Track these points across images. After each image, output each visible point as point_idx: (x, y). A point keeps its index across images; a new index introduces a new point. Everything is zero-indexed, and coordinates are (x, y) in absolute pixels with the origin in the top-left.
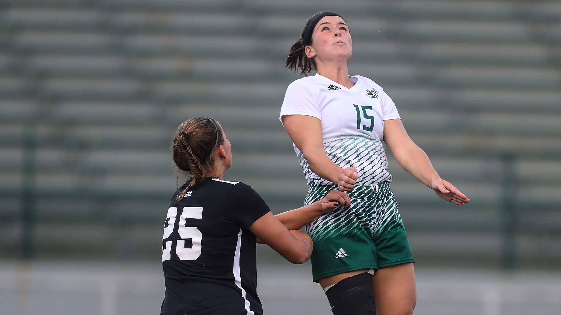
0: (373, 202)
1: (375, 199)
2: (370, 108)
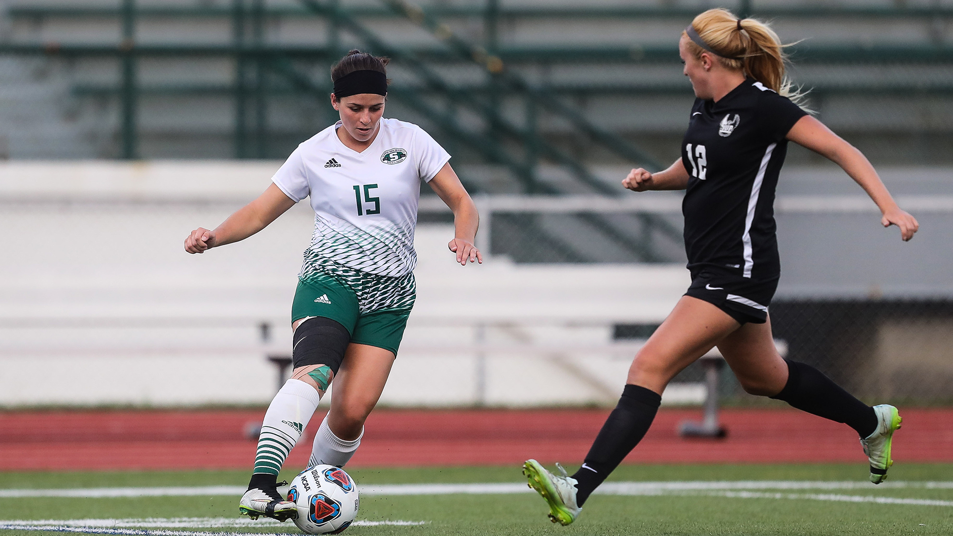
0: (370, 282)
1: (374, 281)
2: (375, 186)
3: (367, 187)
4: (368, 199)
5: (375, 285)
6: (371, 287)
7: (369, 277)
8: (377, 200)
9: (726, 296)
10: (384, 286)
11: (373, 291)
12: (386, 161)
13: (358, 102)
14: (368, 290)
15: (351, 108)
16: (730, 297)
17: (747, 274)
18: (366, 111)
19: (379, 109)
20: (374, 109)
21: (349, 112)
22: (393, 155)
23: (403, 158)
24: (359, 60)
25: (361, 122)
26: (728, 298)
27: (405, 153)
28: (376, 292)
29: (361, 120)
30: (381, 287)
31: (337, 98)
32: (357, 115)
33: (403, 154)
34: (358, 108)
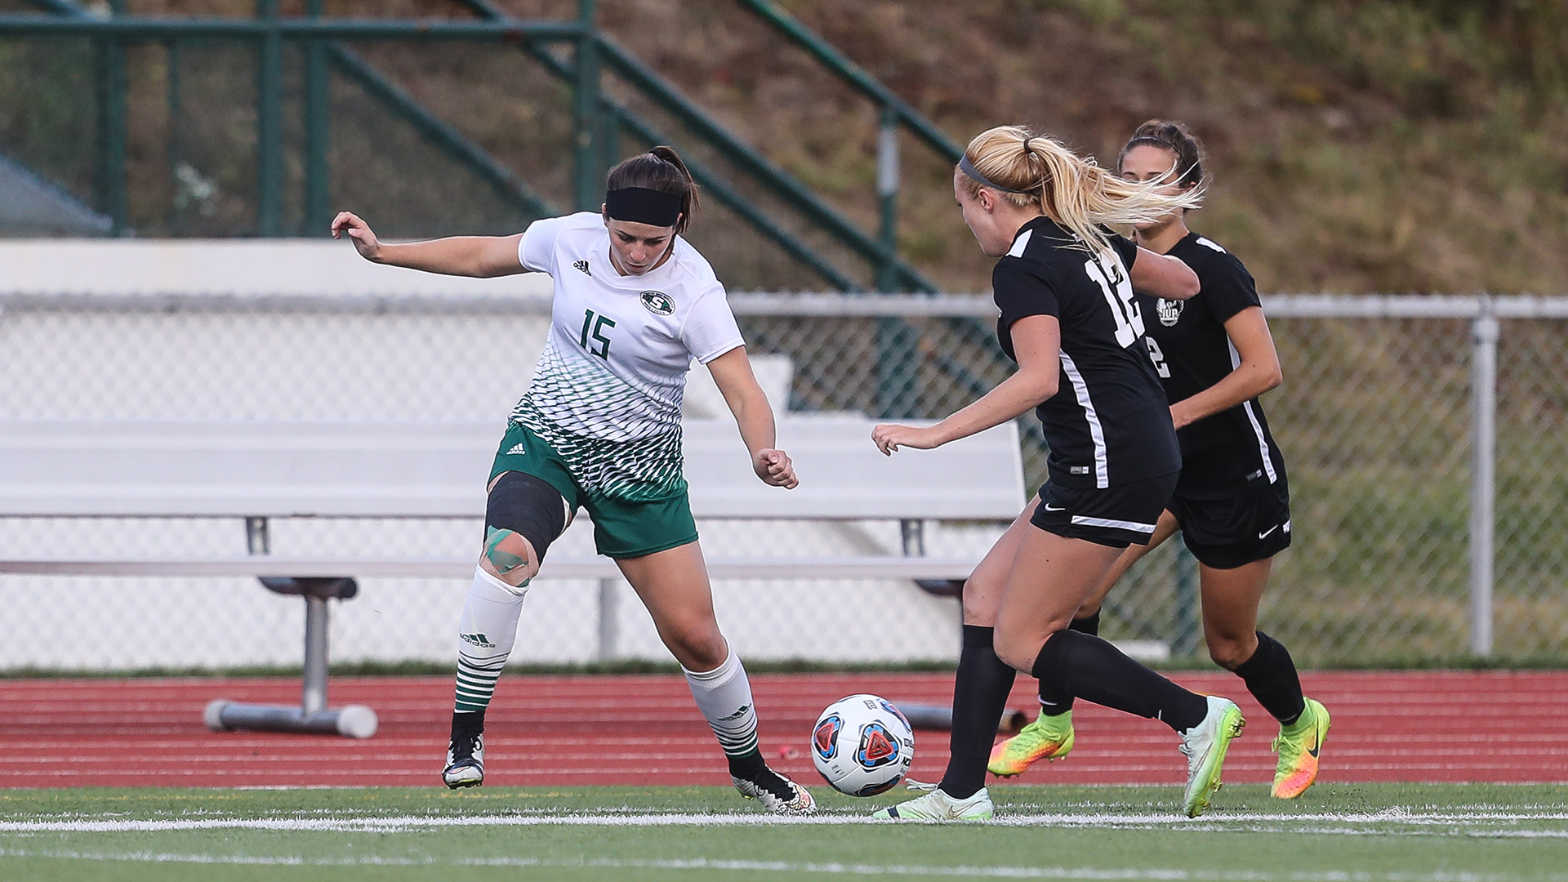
3: (602, 320)
4: (596, 335)
8: (606, 342)
9: (1071, 520)
12: (644, 300)
15: (621, 237)
16: (1076, 519)
17: (1103, 482)
18: (640, 244)
20: (652, 241)
22: (658, 301)
23: (666, 313)
25: (632, 257)
26: (1073, 522)
27: (673, 309)
29: (632, 254)
33: (669, 308)
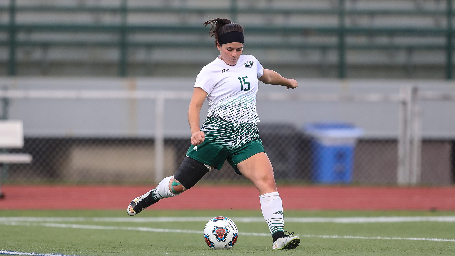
3: (243, 78)
4: (245, 83)
5: (236, 133)
6: (234, 134)
7: (233, 130)
10: (241, 133)
11: (236, 136)
13: (231, 47)
14: (233, 136)
15: (228, 49)
19: (240, 50)
20: (238, 50)
21: (227, 51)
24: (232, 26)
25: (233, 56)
28: (237, 137)
29: (233, 55)
30: (239, 134)
31: (220, 44)
32: (231, 53)
33: (252, 64)
34: (231, 50)
